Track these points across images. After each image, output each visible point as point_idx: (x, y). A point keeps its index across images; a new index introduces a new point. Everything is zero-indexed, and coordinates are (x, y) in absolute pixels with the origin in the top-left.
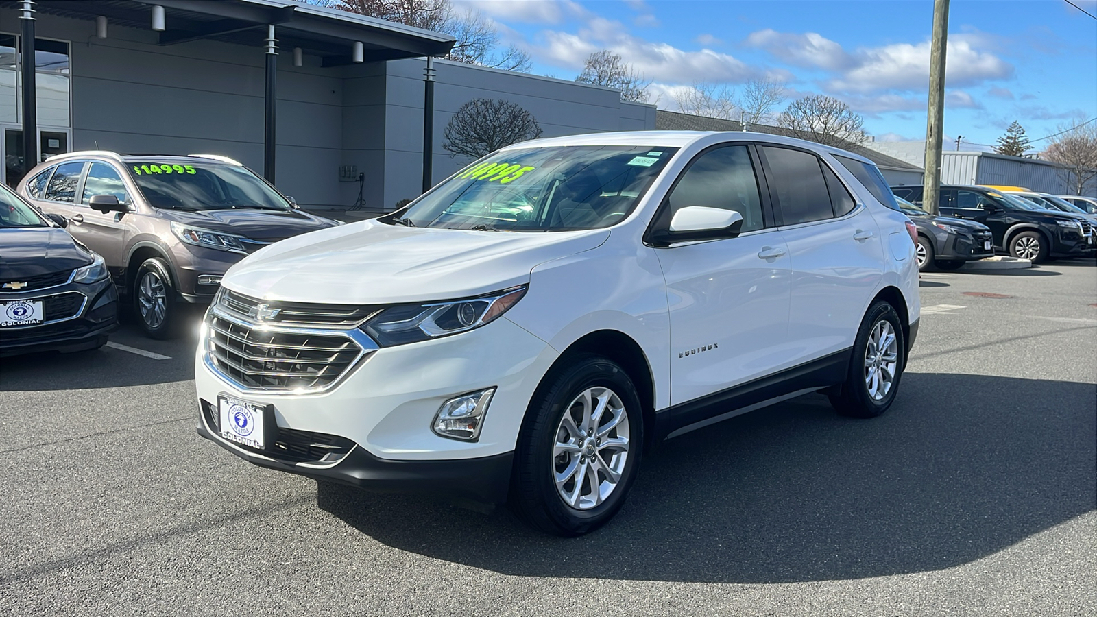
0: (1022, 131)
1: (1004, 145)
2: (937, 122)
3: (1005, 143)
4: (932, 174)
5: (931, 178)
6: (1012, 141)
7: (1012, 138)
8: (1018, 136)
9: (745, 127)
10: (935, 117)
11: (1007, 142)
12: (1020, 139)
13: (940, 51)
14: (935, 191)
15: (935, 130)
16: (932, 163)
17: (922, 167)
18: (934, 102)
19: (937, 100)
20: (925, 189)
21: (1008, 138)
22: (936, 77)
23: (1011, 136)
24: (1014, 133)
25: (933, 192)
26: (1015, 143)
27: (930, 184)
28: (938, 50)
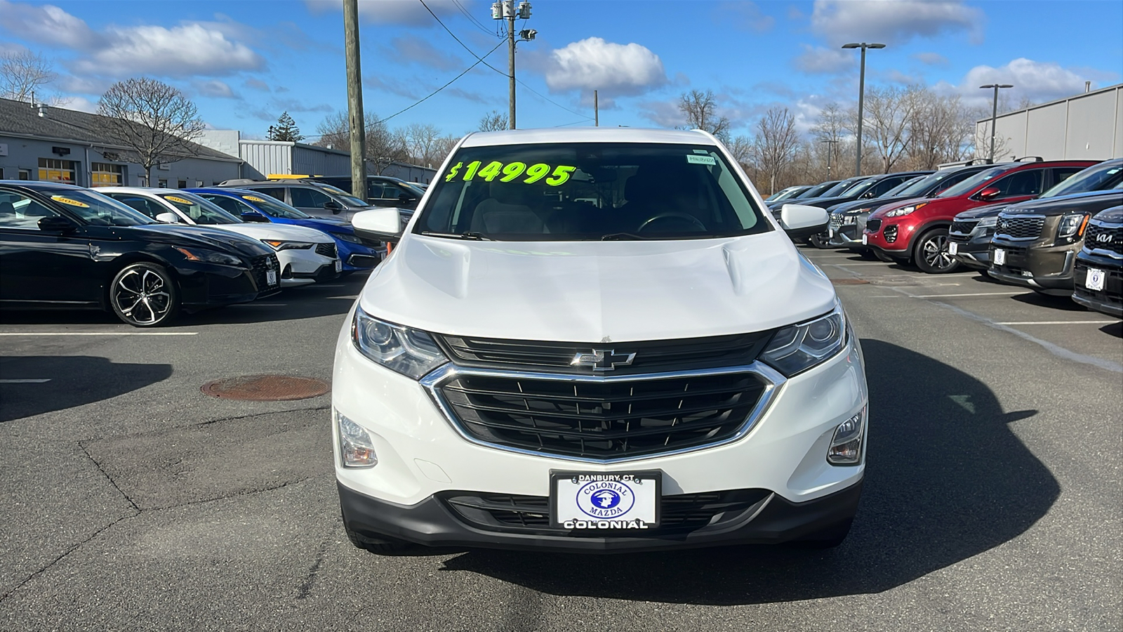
0: (292, 122)
1: (277, 135)
2: (358, 114)
3: (278, 133)
4: (359, 165)
5: (358, 170)
6: (284, 131)
7: (283, 129)
8: (289, 126)
9: (41, 110)
10: (356, 109)
11: (280, 132)
12: (291, 130)
13: (354, 43)
14: (364, 182)
15: (357, 122)
16: (358, 154)
17: (238, 157)
18: (354, 94)
19: (356, 92)
20: (353, 180)
21: (280, 128)
22: (353, 69)
23: (282, 126)
24: (285, 124)
25: (362, 183)
26: (287, 132)
27: (358, 176)
28: (352, 43)
